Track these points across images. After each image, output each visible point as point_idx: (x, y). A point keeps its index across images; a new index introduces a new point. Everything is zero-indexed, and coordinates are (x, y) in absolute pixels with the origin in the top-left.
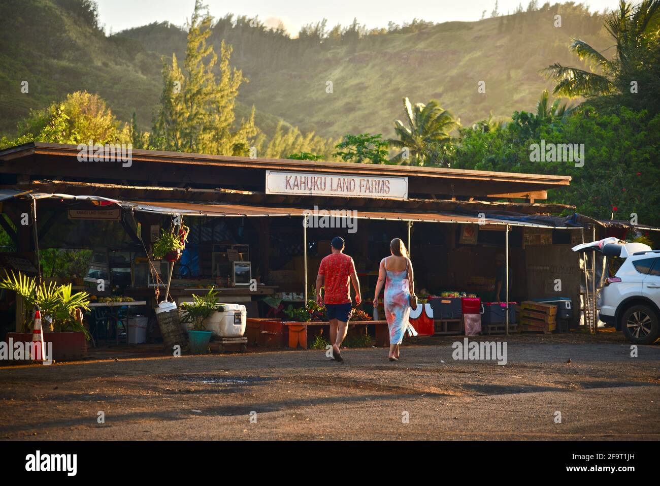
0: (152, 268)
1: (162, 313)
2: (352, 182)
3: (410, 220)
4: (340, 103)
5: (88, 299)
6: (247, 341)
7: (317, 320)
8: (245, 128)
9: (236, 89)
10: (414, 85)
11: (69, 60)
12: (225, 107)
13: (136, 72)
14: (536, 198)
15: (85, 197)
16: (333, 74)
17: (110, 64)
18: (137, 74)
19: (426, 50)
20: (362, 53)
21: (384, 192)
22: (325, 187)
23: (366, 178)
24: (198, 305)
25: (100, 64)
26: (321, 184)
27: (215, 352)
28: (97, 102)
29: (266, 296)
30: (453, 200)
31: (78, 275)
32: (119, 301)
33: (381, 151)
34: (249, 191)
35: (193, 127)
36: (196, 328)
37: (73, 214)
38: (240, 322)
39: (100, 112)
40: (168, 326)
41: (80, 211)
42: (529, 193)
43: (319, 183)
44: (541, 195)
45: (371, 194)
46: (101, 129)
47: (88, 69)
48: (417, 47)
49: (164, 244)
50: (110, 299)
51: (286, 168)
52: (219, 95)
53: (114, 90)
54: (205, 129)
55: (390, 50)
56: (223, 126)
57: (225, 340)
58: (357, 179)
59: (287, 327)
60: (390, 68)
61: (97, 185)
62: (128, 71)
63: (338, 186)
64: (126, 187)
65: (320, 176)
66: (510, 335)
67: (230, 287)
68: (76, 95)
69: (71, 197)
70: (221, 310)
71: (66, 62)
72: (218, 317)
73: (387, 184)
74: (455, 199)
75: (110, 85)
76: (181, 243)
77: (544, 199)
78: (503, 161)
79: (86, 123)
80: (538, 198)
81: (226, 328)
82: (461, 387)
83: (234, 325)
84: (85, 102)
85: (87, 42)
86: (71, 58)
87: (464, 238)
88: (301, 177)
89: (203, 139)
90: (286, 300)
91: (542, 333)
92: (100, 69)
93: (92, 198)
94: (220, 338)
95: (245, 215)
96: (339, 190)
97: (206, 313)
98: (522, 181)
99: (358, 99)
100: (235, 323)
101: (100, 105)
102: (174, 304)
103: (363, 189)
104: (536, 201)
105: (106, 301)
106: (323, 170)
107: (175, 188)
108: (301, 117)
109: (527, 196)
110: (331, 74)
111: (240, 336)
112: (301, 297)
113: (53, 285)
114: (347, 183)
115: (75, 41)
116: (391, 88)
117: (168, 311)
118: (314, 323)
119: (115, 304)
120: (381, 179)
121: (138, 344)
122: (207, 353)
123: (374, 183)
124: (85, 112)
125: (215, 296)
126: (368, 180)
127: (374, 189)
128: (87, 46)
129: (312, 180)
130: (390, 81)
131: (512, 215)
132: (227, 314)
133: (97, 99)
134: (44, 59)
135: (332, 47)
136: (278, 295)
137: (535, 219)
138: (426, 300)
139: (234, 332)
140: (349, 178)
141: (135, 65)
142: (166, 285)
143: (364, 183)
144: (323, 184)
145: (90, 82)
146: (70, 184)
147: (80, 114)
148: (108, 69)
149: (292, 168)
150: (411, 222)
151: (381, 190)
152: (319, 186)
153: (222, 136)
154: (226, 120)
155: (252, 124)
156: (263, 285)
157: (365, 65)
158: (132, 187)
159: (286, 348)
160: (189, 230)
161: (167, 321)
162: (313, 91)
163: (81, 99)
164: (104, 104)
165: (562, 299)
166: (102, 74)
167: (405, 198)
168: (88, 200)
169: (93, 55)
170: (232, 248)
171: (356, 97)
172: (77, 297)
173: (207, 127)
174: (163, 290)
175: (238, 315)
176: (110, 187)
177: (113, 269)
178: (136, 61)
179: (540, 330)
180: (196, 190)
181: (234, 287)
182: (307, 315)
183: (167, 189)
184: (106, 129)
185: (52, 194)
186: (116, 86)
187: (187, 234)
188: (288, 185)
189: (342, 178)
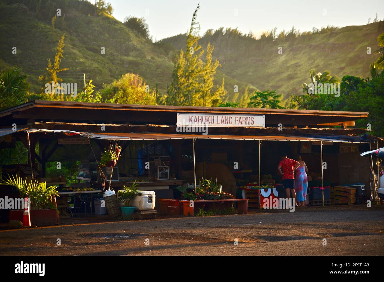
0: (101, 171)
1: (106, 197)
2: (230, 119)
3: (260, 140)
4: (285, 75)
5: (57, 189)
6: (156, 212)
7: (200, 199)
8: (219, 91)
9: (215, 70)
10: (328, 63)
11: (133, 56)
12: (208, 79)
13: (170, 61)
14: (348, 125)
15: (60, 131)
16: (280, 59)
17: (155, 58)
18: (170, 63)
19: (335, 43)
20: (297, 46)
21: (251, 124)
22: (214, 122)
23: (239, 116)
24: (126, 191)
25: (149, 58)
26: (211, 120)
27: (137, 219)
28: (138, 79)
29: (178, 186)
30: (296, 128)
31: (62, 176)
32: (85, 190)
33: (276, 101)
34: (167, 125)
35: (189, 91)
36: (126, 205)
37: (61, 141)
38: (151, 201)
39: (140, 84)
40: (110, 205)
41: (66, 139)
42: (343, 122)
43: (210, 119)
44: (351, 123)
45: (242, 125)
46: (140, 94)
47: (143, 61)
48: (329, 41)
49: (106, 157)
50: (80, 190)
51: (189, 111)
52: (204, 73)
53: (157, 72)
54: (196, 92)
55: (314, 43)
56: (206, 90)
57: (142, 212)
58: (234, 117)
59: (182, 203)
60: (314, 54)
61: (74, 124)
62: (165, 61)
63: (222, 121)
64: (91, 124)
65: (210, 115)
66: (325, 206)
67: (156, 181)
68: (127, 75)
69: (51, 131)
70: (140, 194)
71: (132, 58)
72: (138, 198)
73: (252, 119)
74: (297, 127)
75: (155, 69)
76: (116, 156)
77: (353, 125)
78: (337, 105)
79: (132, 91)
80: (349, 125)
81: (143, 205)
82: (255, 238)
83: (148, 203)
84: (132, 79)
85: (143, 46)
86: (134, 56)
87: (303, 150)
88: (199, 116)
89: (195, 97)
90: (190, 188)
91: (347, 204)
92: (150, 61)
93: (64, 131)
94: (140, 211)
95: (156, 139)
96: (223, 123)
97: (132, 196)
98: (337, 116)
99: (295, 72)
100: (148, 202)
101: (139, 80)
102: (114, 191)
103: (237, 122)
104: (348, 127)
105: (77, 191)
106: (212, 112)
107: (122, 125)
108: (262, 83)
109: (342, 124)
110: (279, 58)
111: (152, 210)
112: (193, 186)
113: (36, 182)
114: (227, 119)
115: (136, 46)
116: (314, 65)
117: (110, 195)
118: (198, 201)
119: (82, 192)
120: (248, 117)
121: (101, 215)
122: (132, 219)
123: (244, 119)
124: (131, 85)
125: (136, 186)
126: (240, 117)
127: (244, 122)
128: (142, 48)
129: (205, 118)
130: (314, 61)
131: (330, 136)
132: (143, 197)
133: (138, 77)
134: (120, 57)
135: (280, 43)
136: (185, 185)
137: (342, 138)
138: (274, 186)
139: (148, 207)
140: (228, 116)
141: (169, 58)
142: (109, 181)
143: (238, 119)
144: (212, 120)
145: (144, 68)
146: (57, 124)
147: (129, 86)
148: (155, 60)
149: (193, 111)
150: (260, 141)
151: (248, 123)
152: (210, 122)
153: (206, 95)
154: (208, 87)
155: (223, 88)
156: (176, 180)
157: (299, 53)
158: (95, 125)
159: (182, 216)
160: (121, 149)
161: (110, 201)
162: (269, 69)
163: (130, 77)
164: (142, 79)
165: (359, 184)
166: (151, 63)
167: (264, 127)
168: (62, 132)
169: (146, 53)
170: (159, 158)
171: (294, 71)
172: (50, 189)
173: (197, 90)
174: (107, 184)
175: (150, 198)
176: (81, 125)
177: (93, 172)
178: (169, 56)
179: (346, 203)
180: (134, 125)
181: (158, 181)
182: (195, 196)
183: (117, 125)
184: (143, 93)
185: (40, 130)
186: (158, 70)
187: (120, 151)
188: (191, 121)
189: (224, 116)
